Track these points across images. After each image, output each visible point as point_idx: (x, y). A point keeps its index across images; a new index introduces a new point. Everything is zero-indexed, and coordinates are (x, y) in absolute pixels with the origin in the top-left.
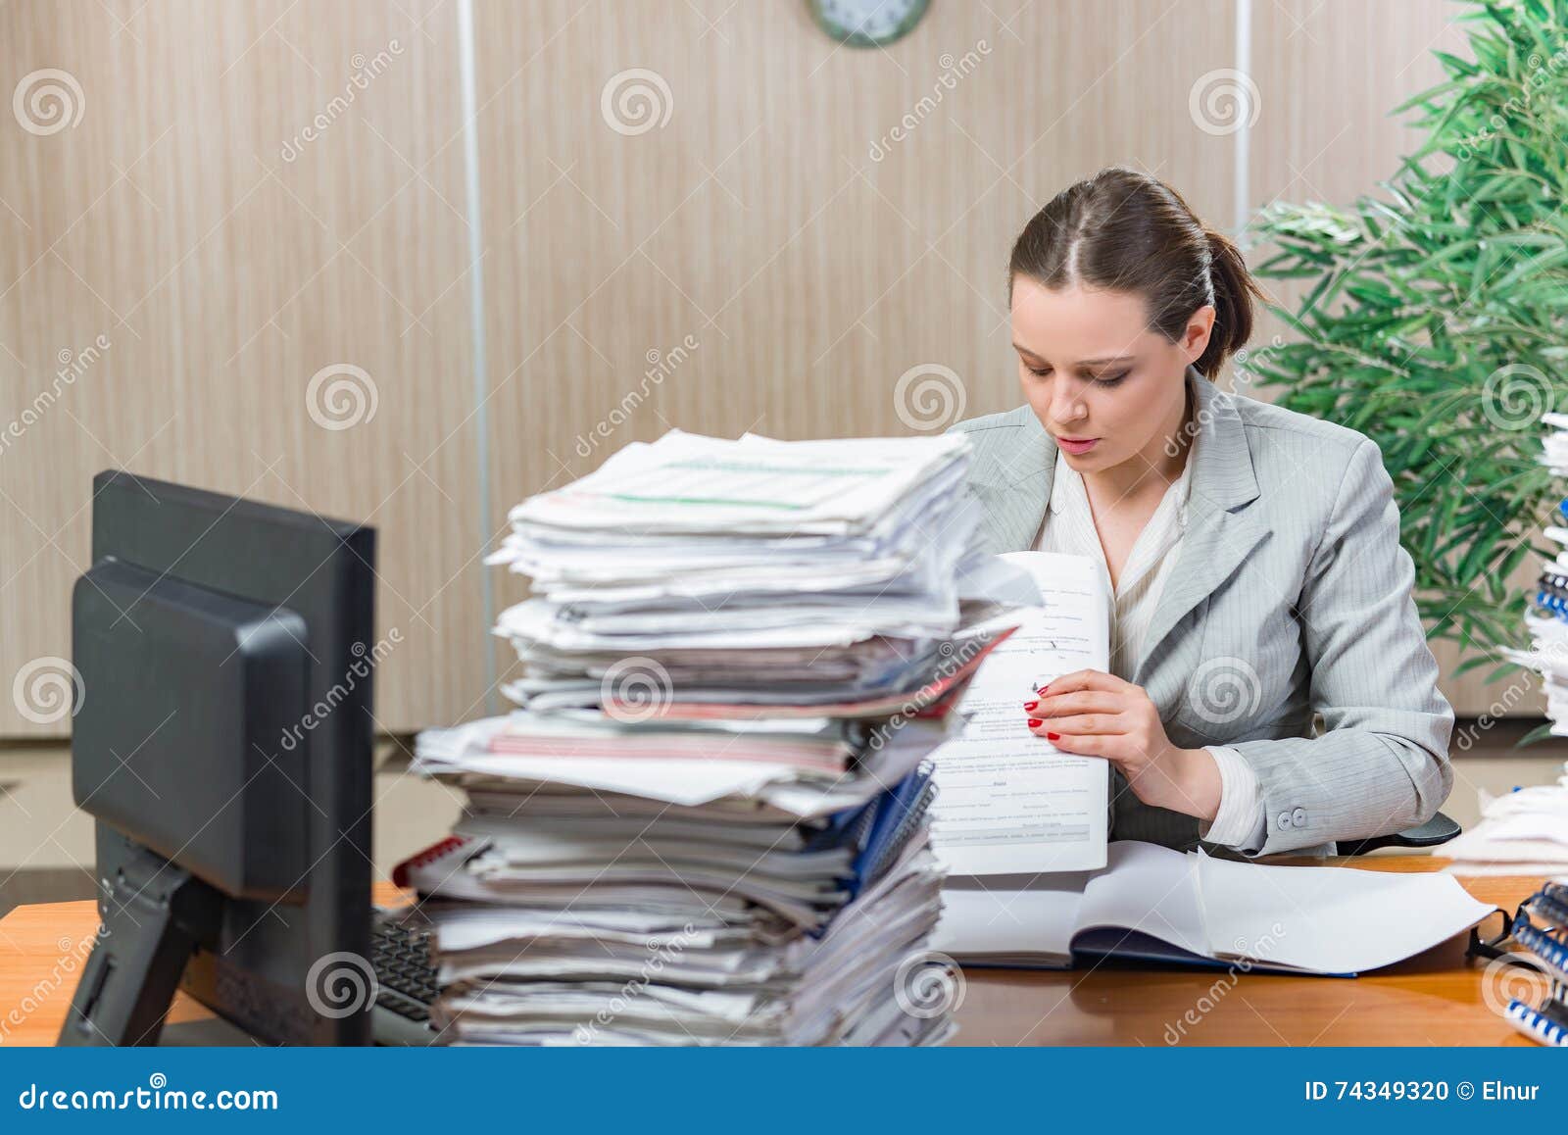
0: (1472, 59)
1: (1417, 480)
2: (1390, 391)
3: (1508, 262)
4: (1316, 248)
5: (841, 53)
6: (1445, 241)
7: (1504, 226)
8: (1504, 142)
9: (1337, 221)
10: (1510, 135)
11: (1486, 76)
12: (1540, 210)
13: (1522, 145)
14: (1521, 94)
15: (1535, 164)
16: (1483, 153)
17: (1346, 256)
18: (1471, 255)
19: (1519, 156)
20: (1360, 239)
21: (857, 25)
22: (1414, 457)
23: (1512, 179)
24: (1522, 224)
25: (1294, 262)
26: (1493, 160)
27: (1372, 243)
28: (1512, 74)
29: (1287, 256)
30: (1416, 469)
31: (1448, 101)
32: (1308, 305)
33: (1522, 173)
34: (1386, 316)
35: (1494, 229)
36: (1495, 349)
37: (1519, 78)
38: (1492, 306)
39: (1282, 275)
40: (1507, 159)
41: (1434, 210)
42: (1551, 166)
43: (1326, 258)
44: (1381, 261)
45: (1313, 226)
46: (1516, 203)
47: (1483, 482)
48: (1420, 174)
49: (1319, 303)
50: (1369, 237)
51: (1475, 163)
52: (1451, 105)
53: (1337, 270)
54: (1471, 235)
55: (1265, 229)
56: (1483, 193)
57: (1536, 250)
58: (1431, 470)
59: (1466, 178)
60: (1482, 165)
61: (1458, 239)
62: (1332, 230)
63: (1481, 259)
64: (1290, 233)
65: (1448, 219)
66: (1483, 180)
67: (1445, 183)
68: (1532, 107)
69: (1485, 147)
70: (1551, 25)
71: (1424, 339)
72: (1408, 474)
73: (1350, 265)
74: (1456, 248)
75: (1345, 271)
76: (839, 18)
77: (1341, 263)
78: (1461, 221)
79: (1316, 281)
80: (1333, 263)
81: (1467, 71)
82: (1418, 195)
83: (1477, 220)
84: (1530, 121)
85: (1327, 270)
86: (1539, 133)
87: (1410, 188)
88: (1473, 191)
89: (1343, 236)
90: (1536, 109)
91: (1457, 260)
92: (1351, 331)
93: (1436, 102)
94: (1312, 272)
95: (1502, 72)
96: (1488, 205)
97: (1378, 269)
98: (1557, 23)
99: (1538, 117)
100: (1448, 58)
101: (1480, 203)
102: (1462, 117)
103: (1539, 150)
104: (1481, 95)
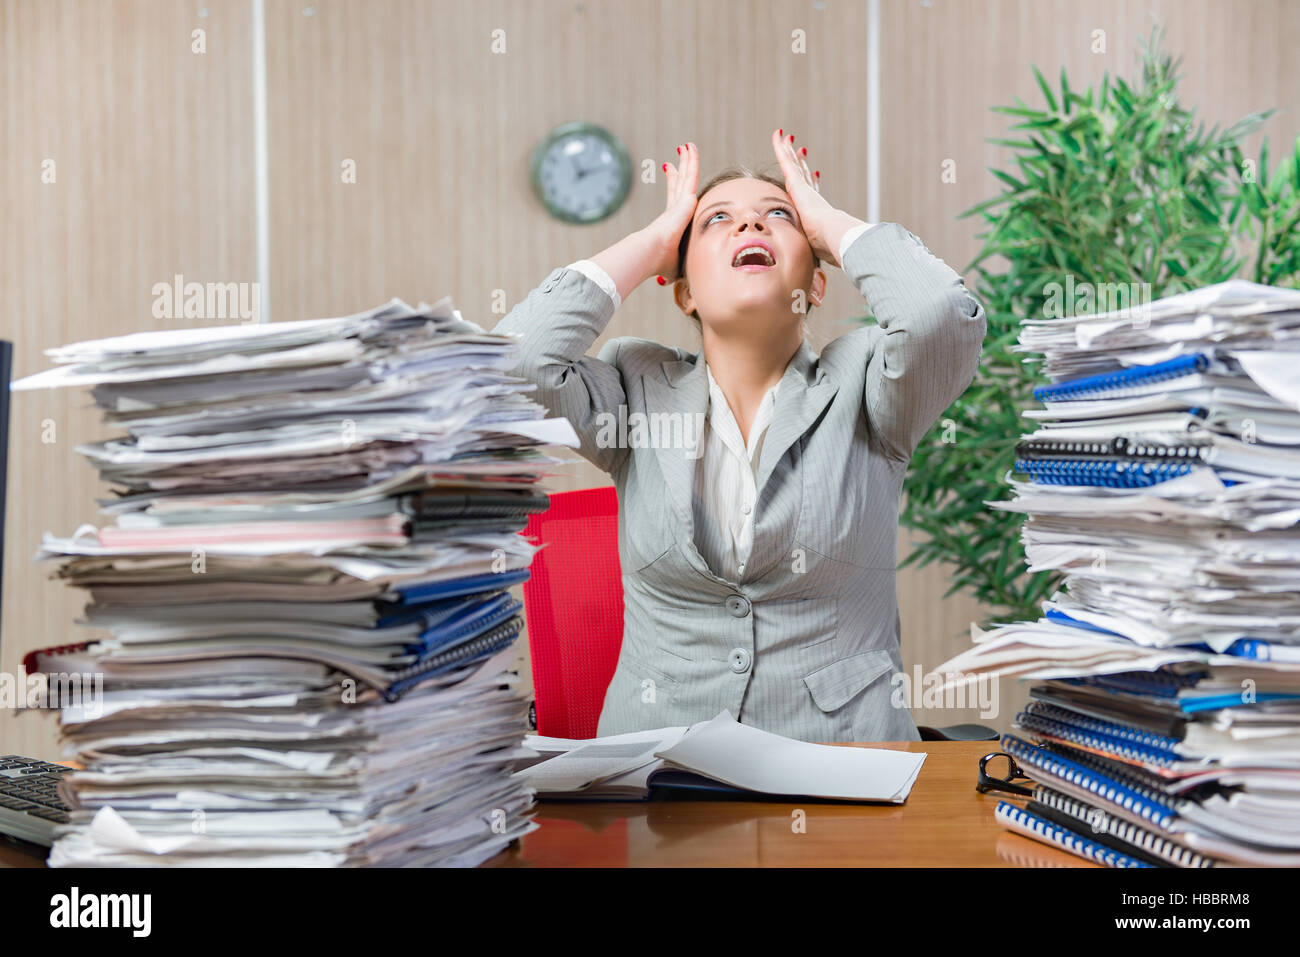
0: (1024, 180)
1: (990, 518)
5: (561, 228)
6: (1008, 328)
8: (1049, 246)
10: (1053, 241)
11: (1034, 193)
13: (1064, 250)
14: (1060, 207)
15: (1074, 265)
16: (1034, 255)
19: (1061, 257)
21: (573, 206)
23: (1055, 276)
26: (1041, 260)
28: (1053, 189)
31: (1003, 210)
33: (1065, 272)
37: (1058, 194)
40: (1052, 261)
41: (998, 303)
42: (1087, 268)
48: (983, 273)
51: (1026, 263)
52: (1006, 214)
56: (1034, 288)
59: (1020, 276)
60: (1033, 265)
61: (1017, 325)
65: (1009, 309)
66: (1035, 277)
67: (1004, 279)
68: (1069, 215)
69: (1034, 250)
70: (1083, 156)
72: (982, 513)
76: (559, 201)
78: (1018, 310)
81: (1020, 188)
82: (989, 296)
84: (1068, 229)
86: (1077, 241)
87: (981, 291)
90: (1074, 218)
93: (994, 211)
95: (1046, 190)
98: (1088, 155)
99: (1075, 226)
100: (1003, 176)
101: (1032, 297)
102: (1015, 225)
103: (1078, 255)
104: (1030, 207)
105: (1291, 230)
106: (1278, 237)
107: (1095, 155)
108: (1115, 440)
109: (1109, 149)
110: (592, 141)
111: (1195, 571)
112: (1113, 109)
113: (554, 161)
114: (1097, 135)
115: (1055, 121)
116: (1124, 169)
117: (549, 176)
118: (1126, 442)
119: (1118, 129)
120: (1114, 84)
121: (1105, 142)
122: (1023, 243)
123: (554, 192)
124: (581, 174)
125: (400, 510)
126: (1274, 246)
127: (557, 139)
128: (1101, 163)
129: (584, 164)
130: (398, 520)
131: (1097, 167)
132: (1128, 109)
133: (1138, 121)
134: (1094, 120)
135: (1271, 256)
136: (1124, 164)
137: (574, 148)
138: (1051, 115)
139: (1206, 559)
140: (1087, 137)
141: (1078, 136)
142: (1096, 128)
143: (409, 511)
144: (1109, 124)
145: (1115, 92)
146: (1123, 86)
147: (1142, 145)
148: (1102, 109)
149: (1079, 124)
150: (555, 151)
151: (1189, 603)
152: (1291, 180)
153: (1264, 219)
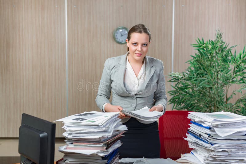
0: (195, 56)
1: (190, 109)
2: (186, 97)
3: (201, 81)
4: (177, 78)
5: (118, 45)
6: (193, 78)
7: (200, 77)
8: (200, 67)
9: (180, 75)
10: (201, 66)
11: (197, 58)
12: (204, 75)
14: (202, 61)
15: (204, 69)
16: (197, 68)
17: (181, 79)
18: (196, 80)
19: (202, 68)
20: (183, 77)
21: (120, 41)
22: (189, 106)
23: (201, 71)
24: (203, 76)
25: (174, 80)
26: (199, 69)
27: (184, 78)
28: (201, 58)
29: (173, 79)
30: (190, 107)
31: (193, 61)
32: (176, 86)
33: (202, 70)
34: (186, 88)
35: (199, 77)
36: (200, 92)
38: (199, 87)
39: (172, 82)
40: (200, 68)
42: (206, 70)
43: (178, 80)
44: (185, 80)
45: (177, 75)
46: (202, 74)
47: (198, 109)
49: (177, 85)
50: (184, 77)
52: (193, 62)
53: (180, 81)
54: (196, 77)
55: (171, 76)
56: (197, 73)
57: (205, 80)
58: (192, 107)
59: (195, 71)
61: (195, 78)
62: (179, 76)
63: (198, 81)
64: (174, 76)
67: (192, 71)
70: (206, 52)
71: (191, 90)
72: (189, 108)
73: (181, 81)
74: (195, 79)
75: (181, 82)
76: (118, 40)
77: (180, 80)
79: (177, 83)
80: (179, 80)
81: (195, 58)
83: (197, 76)
84: (203, 64)
85: (178, 81)
86: (204, 66)
87: (189, 71)
88: (197, 72)
89: (180, 77)
90: (204, 62)
91: (195, 81)
92: (181, 89)
93: (192, 61)
94: (176, 81)
95: (199, 58)
96: (198, 74)
97: (185, 81)
99: (204, 64)
100: (192, 56)
101: (197, 74)
102: (195, 63)
103: (204, 68)
104: (197, 61)
105: (239, 65)
106: (237, 66)
107: (208, 51)
108: (200, 134)
109: (210, 50)
110: (124, 30)
111: (208, 156)
112: (211, 44)
113: (117, 33)
114: (208, 48)
115: (202, 46)
116: (212, 53)
117: (116, 36)
118: (201, 135)
119: (212, 47)
120: (211, 41)
121: (209, 49)
122: (196, 66)
123: (117, 38)
124: (122, 36)
125: (105, 146)
126: (237, 67)
127: (118, 29)
128: (209, 52)
129: (122, 33)
130: (105, 148)
131: (208, 53)
132: (213, 44)
133: (215, 46)
134: (208, 46)
135: (236, 69)
136: (213, 52)
137: (121, 31)
138: (201, 45)
139: (210, 155)
140: (206, 49)
141: (205, 49)
142: (208, 47)
143: (106, 146)
144: (210, 47)
145: (211, 42)
146: (212, 41)
147: (215, 50)
148: (209, 45)
149: (205, 47)
150: (118, 31)
151: (207, 160)
152: (239, 58)
153: (235, 63)
